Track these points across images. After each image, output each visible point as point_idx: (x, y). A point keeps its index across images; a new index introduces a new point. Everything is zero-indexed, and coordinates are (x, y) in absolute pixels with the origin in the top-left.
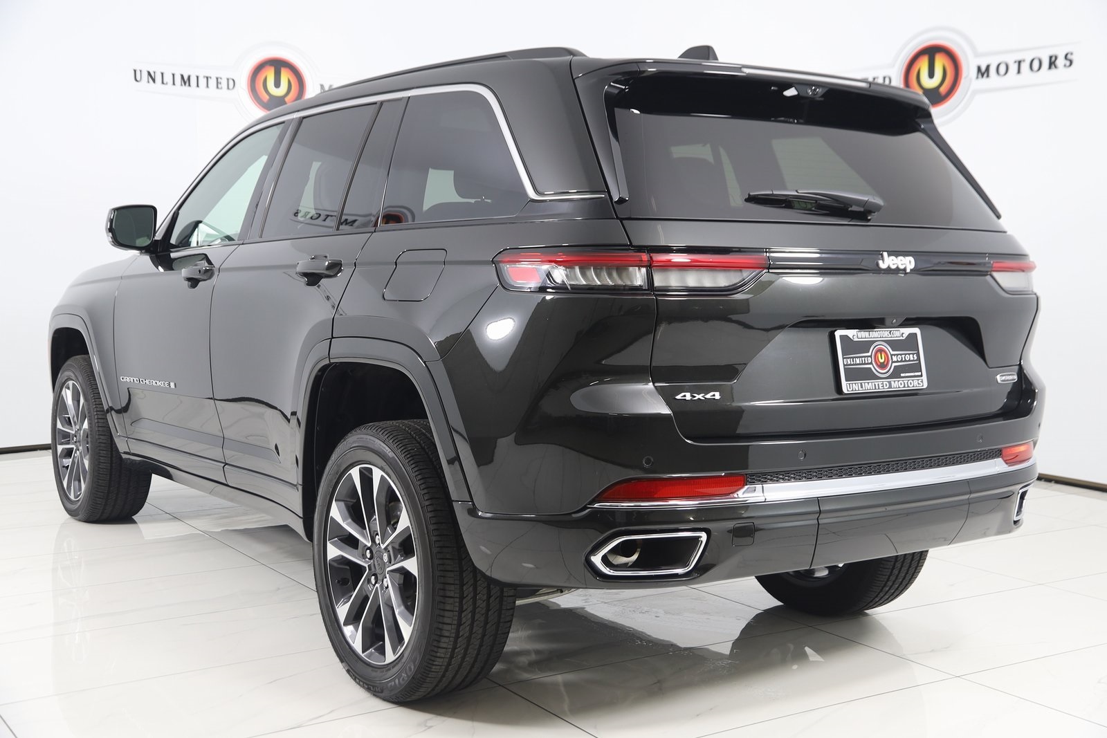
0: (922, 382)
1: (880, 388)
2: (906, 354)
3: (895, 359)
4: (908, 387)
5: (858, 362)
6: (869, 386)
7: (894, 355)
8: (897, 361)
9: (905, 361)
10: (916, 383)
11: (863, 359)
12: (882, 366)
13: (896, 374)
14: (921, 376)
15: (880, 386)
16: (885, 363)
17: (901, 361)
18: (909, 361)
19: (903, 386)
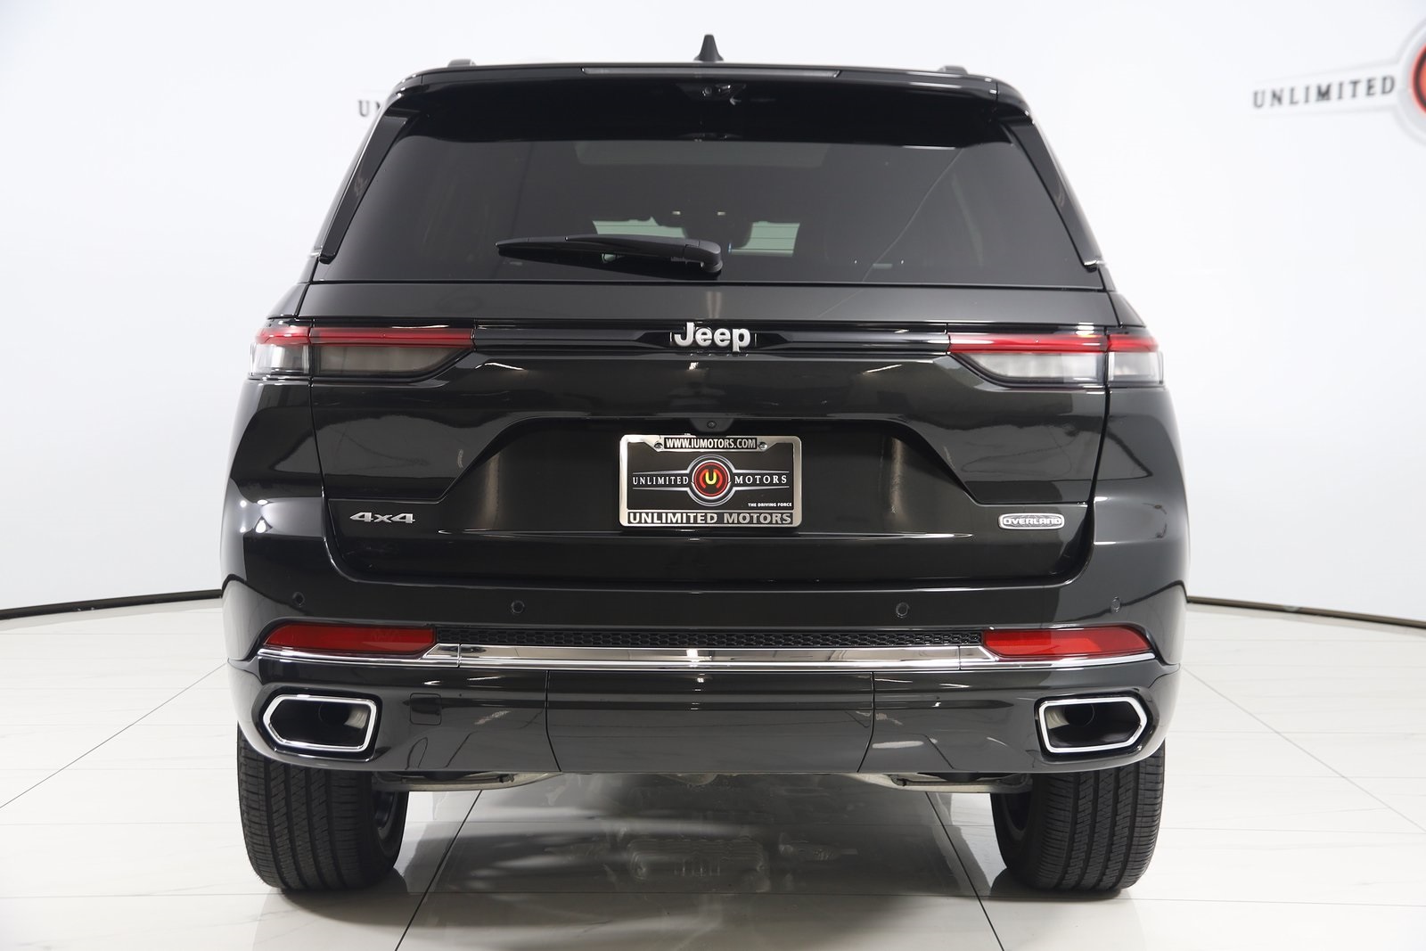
0: (791, 516)
1: (699, 521)
2: (763, 475)
3: (739, 480)
4: (759, 522)
5: (661, 481)
6: (674, 518)
7: (739, 475)
8: (745, 484)
9: (762, 484)
10: (777, 517)
11: (673, 478)
12: (711, 490)
13: (740, 502)
14: (792, 508)
15: (699, 518)
16: (718, 486)
17: (754, 484)
18: (771, 484)
19: (748, 520)
